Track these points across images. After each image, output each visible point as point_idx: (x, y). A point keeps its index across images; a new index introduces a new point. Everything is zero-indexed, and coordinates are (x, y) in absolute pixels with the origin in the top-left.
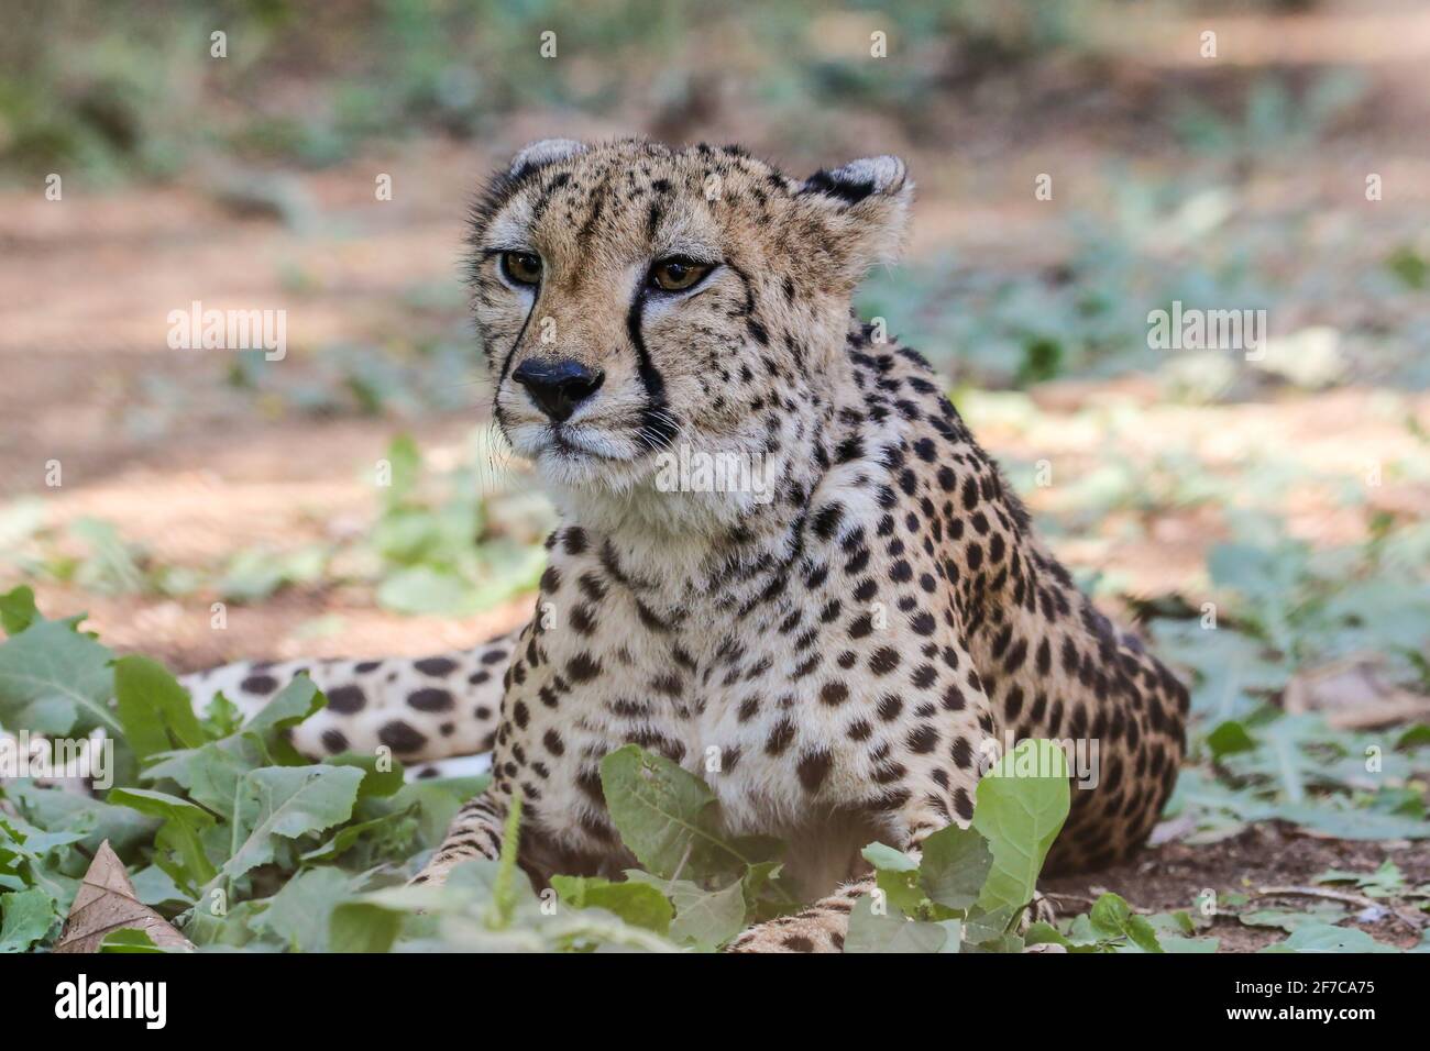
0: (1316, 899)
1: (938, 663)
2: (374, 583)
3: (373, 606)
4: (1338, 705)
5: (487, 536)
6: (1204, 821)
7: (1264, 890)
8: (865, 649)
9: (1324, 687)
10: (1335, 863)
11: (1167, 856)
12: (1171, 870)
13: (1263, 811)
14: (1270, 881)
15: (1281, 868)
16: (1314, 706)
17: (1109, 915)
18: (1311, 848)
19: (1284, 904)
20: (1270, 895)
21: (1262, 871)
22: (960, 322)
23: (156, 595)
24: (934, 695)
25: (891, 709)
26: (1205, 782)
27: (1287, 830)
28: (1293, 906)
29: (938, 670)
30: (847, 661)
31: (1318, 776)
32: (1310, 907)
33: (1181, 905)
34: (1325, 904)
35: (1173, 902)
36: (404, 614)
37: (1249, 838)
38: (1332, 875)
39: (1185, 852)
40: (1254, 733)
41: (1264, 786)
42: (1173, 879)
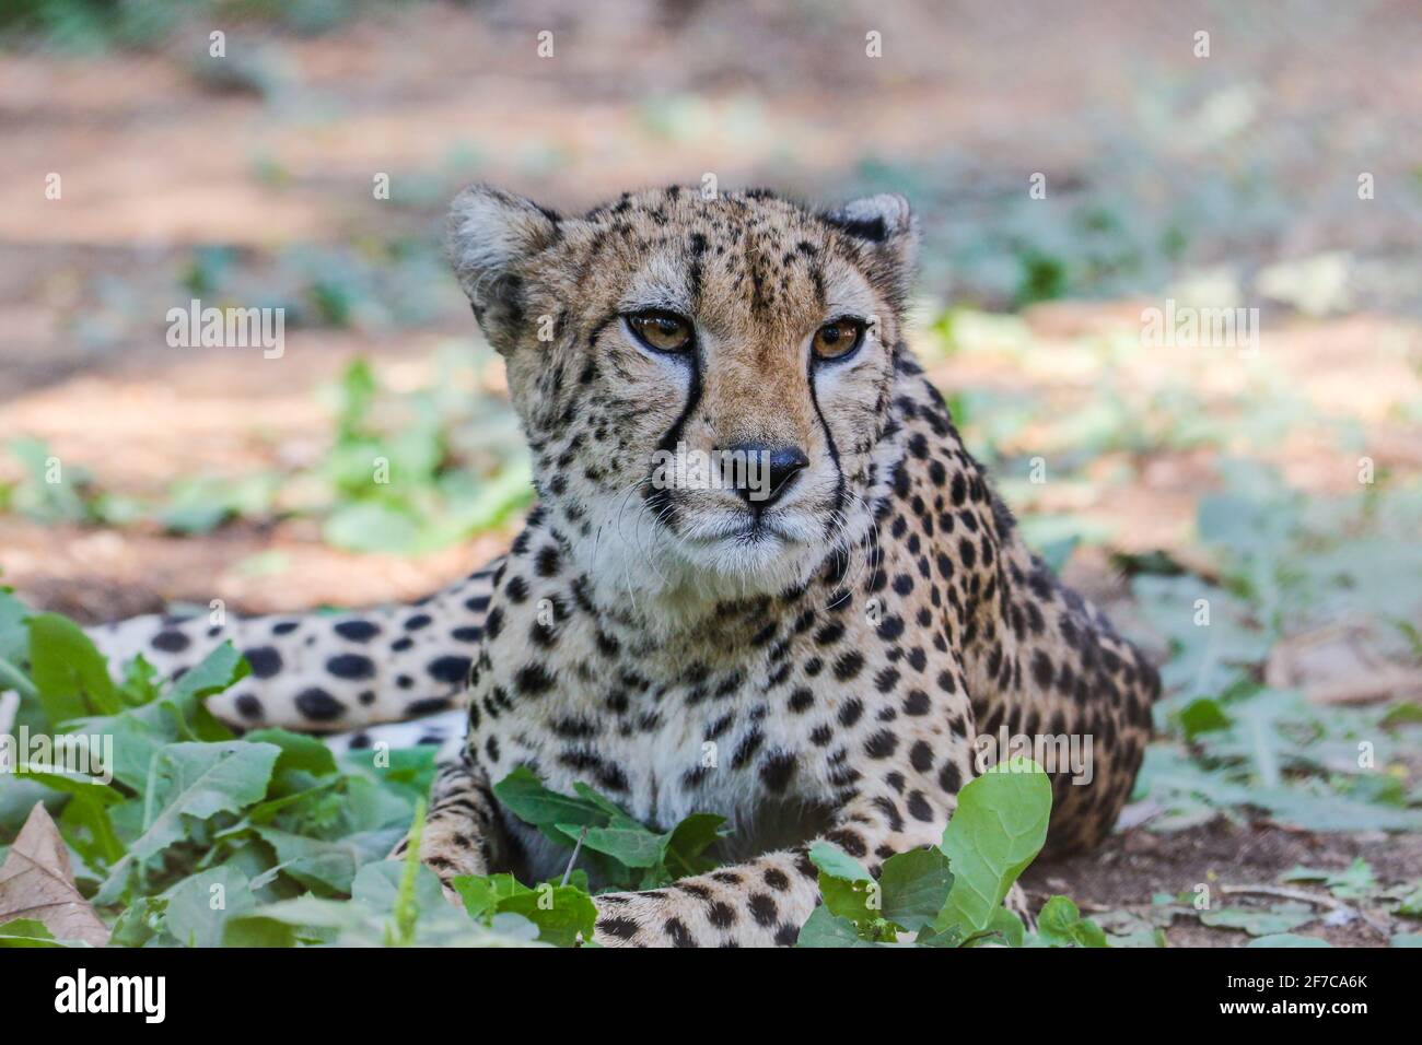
0: (1281, 899)
1: (903, 666)
2: (321, 516)
3: (320, 543)
4: (1323, 677)
5: (446, 466)
6: (1172, 804)
7: (1227, 889)
8: (831, 655)
9: (1309, 658)
10: (1305, 857)
11: (1130, 846)
12: (1134, 860)
13: (1237, 794)
14: (1237, 877)
15: (1249, 861)
16: (1297, 679)
17: (1058, 920)
18: (1281, 841)
19: (1249, 904)
20: (1233, 894)
21: (1229, 864)
22: (962, 231)
23: (96, 523)
24: (896, 699)
25: (851, 713)
26: (1178, 761)
27: (1260, 820)
28: (1258, 905)
29: (902, 673)
30: (814, 668)
31: (1297, 759)
32: (1275, 907)
33: (1141, 902)
34: (1291, 905)
35: (1132, 897)
36: (353, 552)
37: (1217, 827)
38: (1300, 872)
39: (1149, 841)
40: (1230, 711)
41: (1238, 768)
42: (1134, 871)
